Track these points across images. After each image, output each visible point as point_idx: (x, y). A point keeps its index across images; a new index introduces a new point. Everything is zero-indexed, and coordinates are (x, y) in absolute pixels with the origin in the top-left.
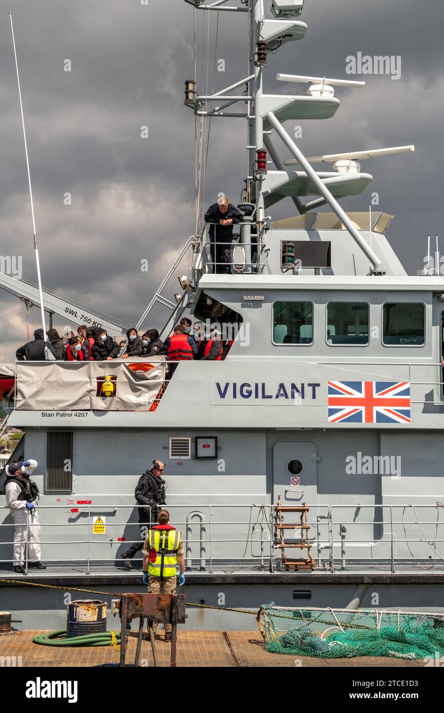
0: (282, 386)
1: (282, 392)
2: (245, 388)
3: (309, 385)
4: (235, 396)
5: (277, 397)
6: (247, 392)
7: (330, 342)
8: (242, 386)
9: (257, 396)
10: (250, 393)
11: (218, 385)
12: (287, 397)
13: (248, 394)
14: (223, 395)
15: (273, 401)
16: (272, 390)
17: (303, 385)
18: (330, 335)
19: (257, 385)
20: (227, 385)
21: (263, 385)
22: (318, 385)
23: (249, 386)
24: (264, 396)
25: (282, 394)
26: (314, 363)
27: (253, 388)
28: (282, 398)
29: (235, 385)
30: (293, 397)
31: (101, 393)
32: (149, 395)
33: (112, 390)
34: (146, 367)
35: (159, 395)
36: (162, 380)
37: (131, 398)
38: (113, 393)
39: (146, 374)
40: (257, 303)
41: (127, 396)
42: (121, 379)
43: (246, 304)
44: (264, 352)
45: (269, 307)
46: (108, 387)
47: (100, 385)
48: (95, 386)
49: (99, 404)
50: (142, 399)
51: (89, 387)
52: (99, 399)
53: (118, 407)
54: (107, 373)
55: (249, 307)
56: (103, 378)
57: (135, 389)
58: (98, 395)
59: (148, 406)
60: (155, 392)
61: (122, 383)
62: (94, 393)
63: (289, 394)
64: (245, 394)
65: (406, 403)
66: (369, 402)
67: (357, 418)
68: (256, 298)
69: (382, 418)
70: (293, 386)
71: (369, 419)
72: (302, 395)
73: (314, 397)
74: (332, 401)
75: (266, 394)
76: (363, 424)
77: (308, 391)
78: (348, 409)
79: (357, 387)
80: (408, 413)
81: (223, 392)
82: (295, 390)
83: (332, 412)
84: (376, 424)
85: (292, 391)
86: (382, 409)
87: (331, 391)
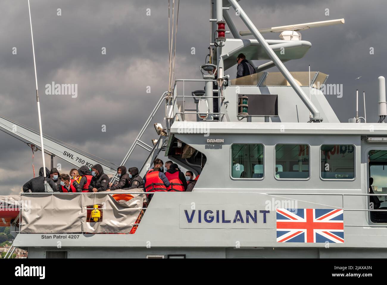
0: (238, 212)
1: (238, 217)
2: (209, 215)
3: (261, 212)
4: (200, 221)
5: (235, 221)
6: (210, 218)
7: (278, 177)
8: (206, 213)
9: (218, 221)
10: (212, 218)
11: (186, 212)
12: (242, 222)
13: (210, 219)
14: (190, 220)
15: (232, 225)
16: (230, 215)
17: (256, 211)
18: (278, 171)
19: (218, 212)
20: (194, 212)
21: (223, 212)
22: (268, 212)
23: (212, 212)
24: (224, 221)
25: (238, 219)
26: (265, 194)
27: (214, 214)
28: (239, 223)
29: (200, 212)
30: (248, 221)
31: (90, 219)
32: (130, 221)
33: (99, 216)
34: (127, 197)
35: (138, 221)
36: (140, 208)
37: (115, 222)
38: (100, 219)
39: (127, 203)
40: (218, 146)
41: (112, 221)
42: (106, 207)
43: (209, 146)
44: (224, 185)
45: (227, 148)
46: (96, 214)
47: (89, 213)
48: (85, 213)
49: (88, 227)
50: (124, 224)
51: (80, 214)
52: (88, 224)
53: (104, 230)
54: (95, 202)
55: (212, 148)
56: (92, 207)
57: (117, 215)
58: (88, 221)
59: (129, 230)
60: (135, 218)
61: (108, 210)
62: (85, 219)
63: (245, 219)
64: (208, 219)
65: (341, 226)
66: (310, 226)
67: (300, 238)
68: (217, 141)
69: (320, 239)
70: (248, 213)
71: (310, 239)
72: (255, 220)
73: (265, 221)
74: (279, 225)
75: (226, 219)
76: (306, 244)
77: (260, 216)
78: (293, 231)
79: (300, 213)
80: (341, 235)
81: (190, 217)
82: (249, 216)
83: (279, 234)
84: (315, 244)
85: (247, 217)
86: (320, 232)
87: (279, 217)
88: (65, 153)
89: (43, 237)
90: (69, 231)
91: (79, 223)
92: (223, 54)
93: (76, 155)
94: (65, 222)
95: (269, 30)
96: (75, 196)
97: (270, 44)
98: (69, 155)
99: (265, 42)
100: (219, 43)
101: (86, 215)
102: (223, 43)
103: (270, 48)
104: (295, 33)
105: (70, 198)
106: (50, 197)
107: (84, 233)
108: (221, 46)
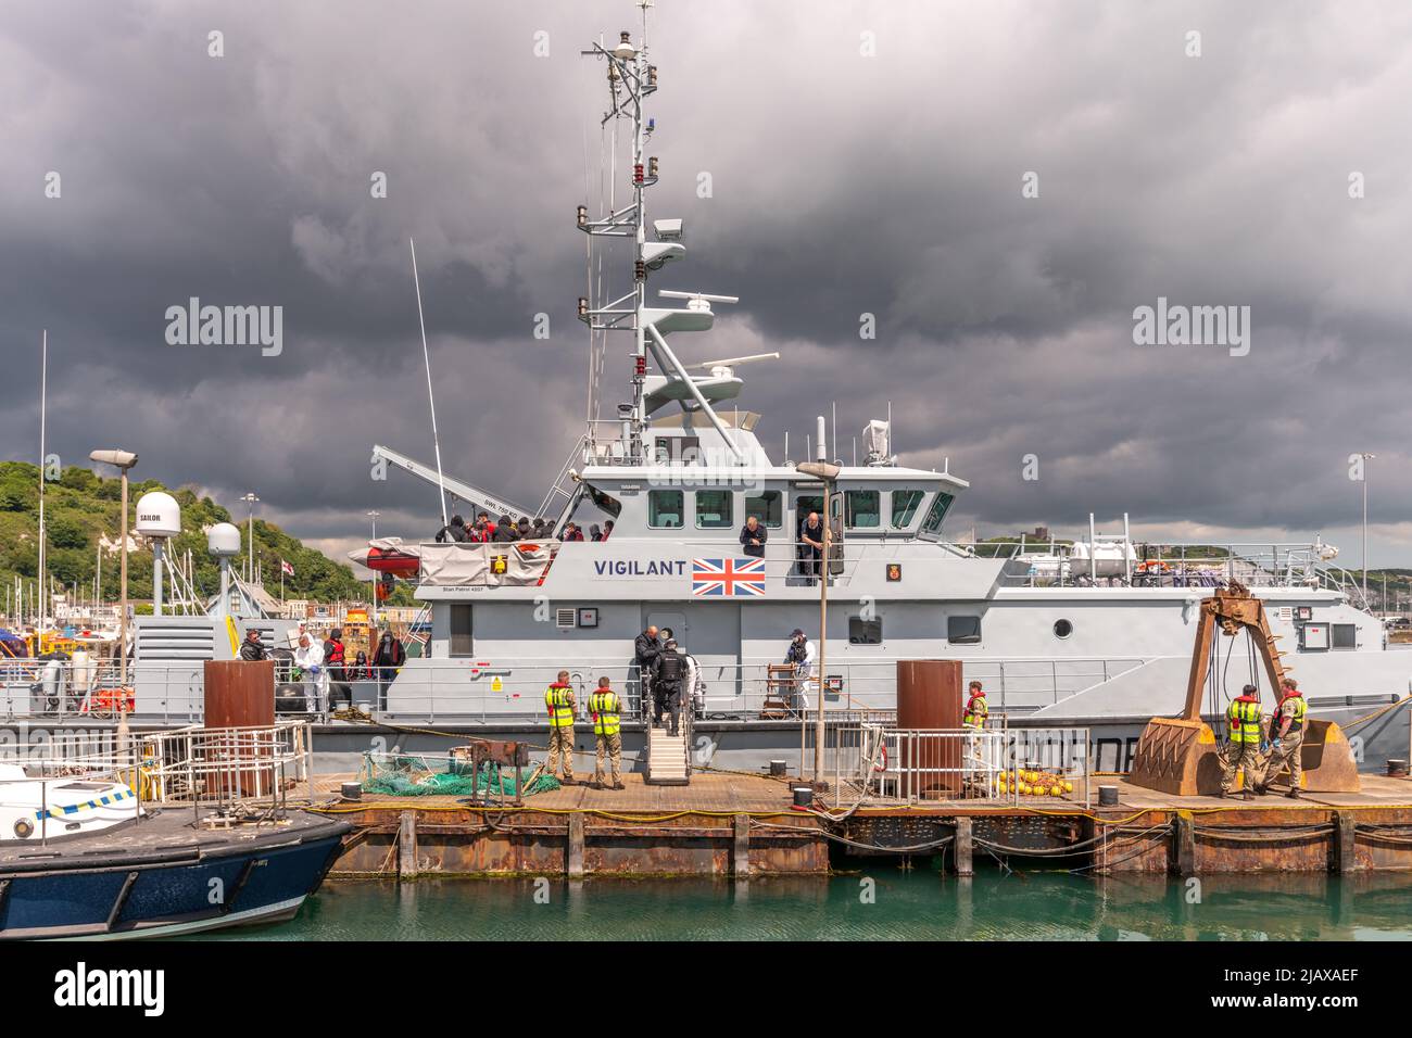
0: (652, 564)
1: (652, 569)
2: (620, 566)
3: (677, 562)
4: (611, 573)
5: (648, 573)
6: (622, 569)
7: (699, 526)
8: (618, 564)
9: (630, 573)
10: (624, 570)
11: (596, 563)
12: (657, 573)
13: (622, 571)
14: (600, 572)
15: (645, 576)
16: (643, 567)
17: (671, 562)
19: (630, 563)
20: (604, 563)
21: (636, 563)
22: (684, 563)
23: (624, 563)
24: (637, 573)
25: (652, 571)
26: (681, 543)
27: (627, 566)
28: (652, 575)
29: (611, 563)
30: (662, 573)
31: (494, 571)
32: (536, 573)
33: (503, 567)
34: (533, 548)
35: (545, 572)
36: (548, 559)
37: (520, 574)
38: (505, 571)
39: (533, 554)
40: (634, 492)
41: (516, 572)
42: (512, 558)
43: (624, 493)
44: (640, 534)
45: (644, 495)
46: (500, 565)
47: (493, 564)
48: (489, 565)
49: (492, 580)
50: (530, 576)
51: (483, 565)
52: (492, 576)
53: (509, 582)
54: (499, 553)
55: (627, 494)
56: (496, 558)
57: (523, 567)
58: (492, 572)
59: (536, 582)
60: (542, 569)
61: (514, 562)
62: (489, 571)
63: (659, 571)
64: (620, 570)
65: (761, 577)
66: (729, 577)
67: (718, 590)
68: (633, 487)
69: (739, 591)
70: (663, 564)
71: (729, 591)
72: (670, 572)
73: (681, 573)
74: (696, 577)
75: (639, 571)
76: (724, 596)
77: (676, 568)
78: (710, 583)
79: (718, 563)
80: (762, 586)
81: (600, 569)
82: (664, 567)
83: (696, 586)
84: (734, 597)
85: (661, 568)
86: (740, 584)
87: (696, 568)
88: (487, 502)
89: (445, 589)
90: (472, 583)
91: (483, 575)
92: (644, 393)
93: (498, 504)
94: (468, 573)
95: (699, 366)
96: (479, 546)
97: (694, 381)
98: (491, 504)
99: (689, 379)
100: (638, 381)
101: (489, 566)
102: (643, 380)
103: (694, 387)
104: (727, 369)
105: (473, 548)
106: (450, 549)
107: (489, 586)
108: (641, 383)
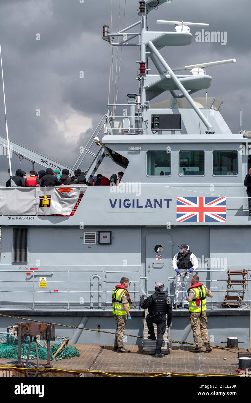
0: (149, 200)
1: (149, 204)
2: (127, 202)
3: (165, 200)
4: (120, 207)
5: (146, 207)
6: (128, 204)
7: (182, 175)
8: (125, 201)
9: (133, 207)
10: (130, 205)
11: (110, 200)
12: (152, 207)
13: (128, 205)
14: (113, 206)
15: (144, 209)
16: (143, 203)
17: (161, 200)
19: (134, 200)
20: (116, 200)
21: (138, 200)
22: (171, 200)
23: (129, 200)
24: (138, 207)
25: (149, 205)
26: (169, 187)
27: (131, 202)
28: (149, 208)
29: (120, 200)
30: (155, 207)
31: (41, 205)
32: (70, 207)
33: (48, 204)
34: (68, 190)
35: (76, 207)
36: (77, 198)
39: (68, 194)
40: (137, 152)
42: (54, 197)
43: (131, 152)
45: (143, 154)
46: (45, 202)
47: (41, 201)
50: (66, 209)
52: (40, 209)
54: (45, 194)
55: (133, 154)
56: (43, 197)
57: (61, 203)
59: (69, 213)
60: (73, 205)
62: (38, 206)
63: (153, 205)
64: (127, 205)
65: (224, 210)
66: (201, 209)
67: (194, 219)
68: (136, 148)
69: (209, 219)
70: (156, 201)
71: (201, 219)
72: (161, 206)
73: (168, 207)
74: (179, 209)
75: (139, 205)
76: (198, 223)
77: (165, 203)
78: (188, 214)
79: (194, 200)
80: (224, 216)
81: (113, 205)
82: (157, 203)
83: (178, 216)
84: (205, 223)
85: (155, 203)
86: (209, 214)
87: (178, 203)
90: (27, 214)
96: (32, 189)
101: (39, 203)
107: (37, 216)
